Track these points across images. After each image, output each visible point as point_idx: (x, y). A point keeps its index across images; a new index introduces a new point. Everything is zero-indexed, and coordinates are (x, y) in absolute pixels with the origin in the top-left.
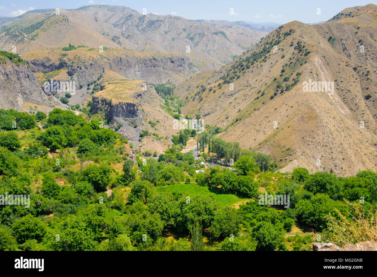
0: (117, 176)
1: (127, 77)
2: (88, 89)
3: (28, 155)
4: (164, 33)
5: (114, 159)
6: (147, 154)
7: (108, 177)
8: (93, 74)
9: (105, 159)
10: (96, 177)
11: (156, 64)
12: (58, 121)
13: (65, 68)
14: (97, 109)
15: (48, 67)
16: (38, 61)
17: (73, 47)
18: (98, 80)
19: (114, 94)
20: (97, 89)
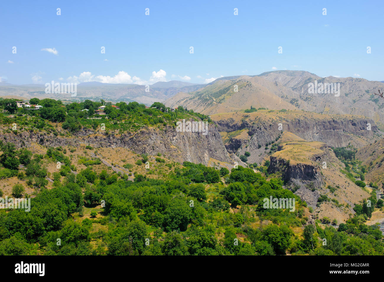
0: (296, 241)
1: (305, 139)
2: (266, 149)
3: (212, 207)
4: (345, 96)
5: (293, 222)
6: (325, 222)
7: (288, 240)
8: (272, 135)
9: (284, 221)
10: (276, 238)
11: (336, 127)
12: (239, 178)
13: (246, 128)
14: (275, 169)
15: (232, 127)
16: (223, 121)
17: (254, 109)
18: (276, 140)
19: (292, 155)
20: (275, 149)
